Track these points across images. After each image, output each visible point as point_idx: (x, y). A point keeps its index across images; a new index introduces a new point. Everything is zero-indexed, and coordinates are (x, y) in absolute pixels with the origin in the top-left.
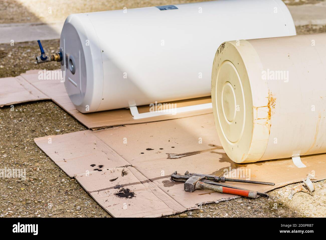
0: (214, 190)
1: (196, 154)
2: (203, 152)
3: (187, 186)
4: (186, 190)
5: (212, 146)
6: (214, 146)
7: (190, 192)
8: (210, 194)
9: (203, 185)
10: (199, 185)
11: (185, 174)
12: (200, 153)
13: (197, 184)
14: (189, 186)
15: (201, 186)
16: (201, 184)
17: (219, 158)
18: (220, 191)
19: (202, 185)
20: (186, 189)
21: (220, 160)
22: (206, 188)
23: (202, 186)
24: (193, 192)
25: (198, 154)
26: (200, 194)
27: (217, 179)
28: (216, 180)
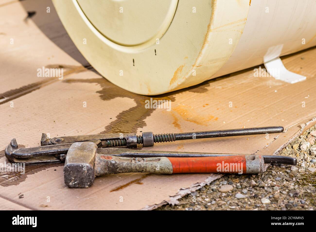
0: (148, 170)
1: (30, 92)
2: (45, 85)
3: (74, 174)
4: (71, 184)
5: (57, 68)
6: (61, 67)
7: (84, 188)
8: (139, 183)
9: (113, 162)
10: (103, 163)
11: (43, 143)
12: (39, 88)
13: (96, 162)
14: (78, 171)
15: (109, 167)
16: (107, 162)
17: (96, 91)
18: (167, 171)
19: (111, 163)
20: (71, 180)
21: (100, 95)
22: (124, 168)
23: (113, 165)
24: (90, 186)
25: (34, 90)
26: (114, 187)
27: (133, 142)
28: (129, 143)
